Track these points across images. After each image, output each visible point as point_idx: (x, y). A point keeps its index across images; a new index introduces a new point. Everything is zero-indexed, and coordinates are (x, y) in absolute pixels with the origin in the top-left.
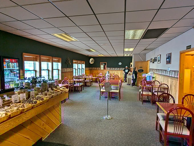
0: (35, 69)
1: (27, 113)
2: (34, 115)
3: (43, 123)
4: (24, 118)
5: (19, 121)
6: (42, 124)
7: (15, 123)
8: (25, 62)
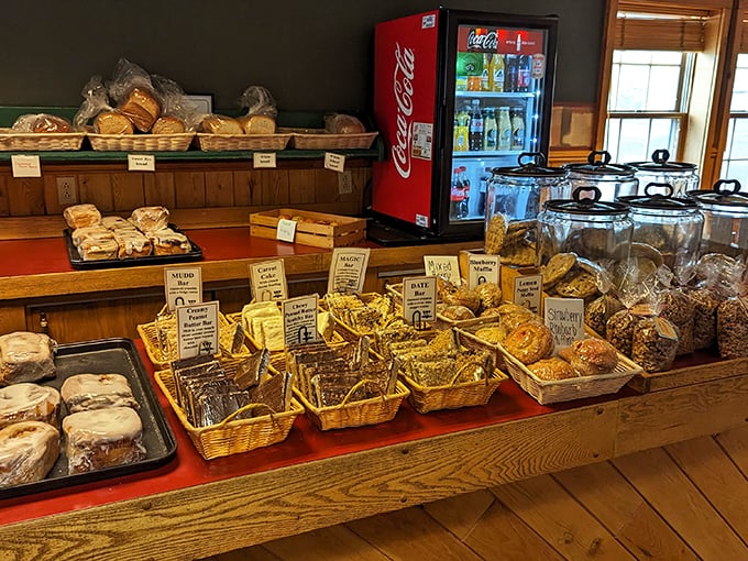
0: (683, 110)
1: (422, 450)
2: (480, 476)
3: (601, 533)
4: (393, 485)
5: (345, 491)
6: (587, 542)
7: (310, 501)
8: (618, 56)
